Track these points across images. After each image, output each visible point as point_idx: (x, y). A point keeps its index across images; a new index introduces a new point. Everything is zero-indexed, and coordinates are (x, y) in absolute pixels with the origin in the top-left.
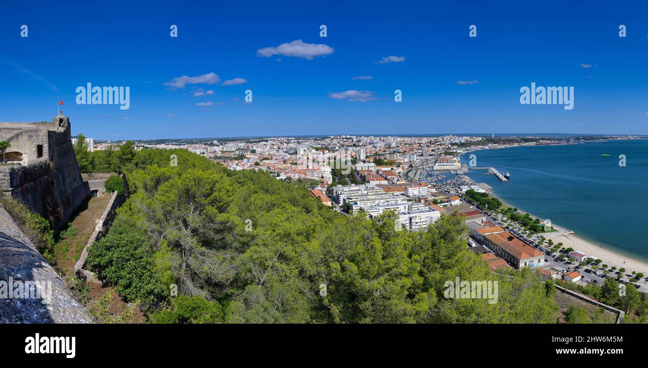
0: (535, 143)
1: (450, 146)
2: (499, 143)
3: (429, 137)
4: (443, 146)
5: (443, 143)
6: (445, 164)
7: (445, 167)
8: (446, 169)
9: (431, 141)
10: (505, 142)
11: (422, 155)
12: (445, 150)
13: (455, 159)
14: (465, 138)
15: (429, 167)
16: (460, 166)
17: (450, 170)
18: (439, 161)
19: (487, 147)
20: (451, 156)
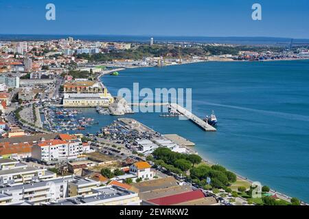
0: (230, 56)
1: (73, 59)
2: (164, 56)
3: (27, 41)
4: (61, 60)
5: (61, 53)
6: (79, 95)
7: (86, 100)
8: (86, 105)
9: (34, 49)
10: (175, 53)
11: (28, 77)
12: (68, 66)
13: (96, 85)
14: (98, 44)
15: (53, 101)
16: (113, 101)
17: (95, 107)
18: (69, 89)
19: (145, 63)
20: (85, 80)
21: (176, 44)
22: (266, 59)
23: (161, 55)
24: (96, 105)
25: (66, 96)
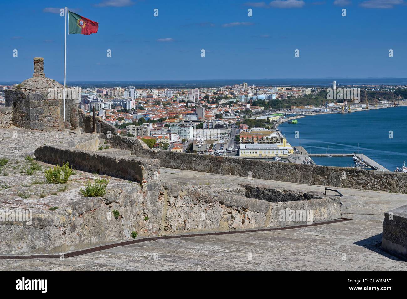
1: (248, 106)
3: (199, 87)
4: (236, 108)
5: (235, 100)
6: (255, 145)
7: (263, 151)
8: (264, 156)
9: (207, 97)
11: (201, 127)
12: (242, 115)
13: (274, 135)
14: (275, 89)
15: (228, 152)
16: (293, 151)
17: (274, 158)
18: (245, 138)
19: (328, 110)
20: (262, 129)
23: (346, 100)
24: (274, 156)
25: (242, 146)
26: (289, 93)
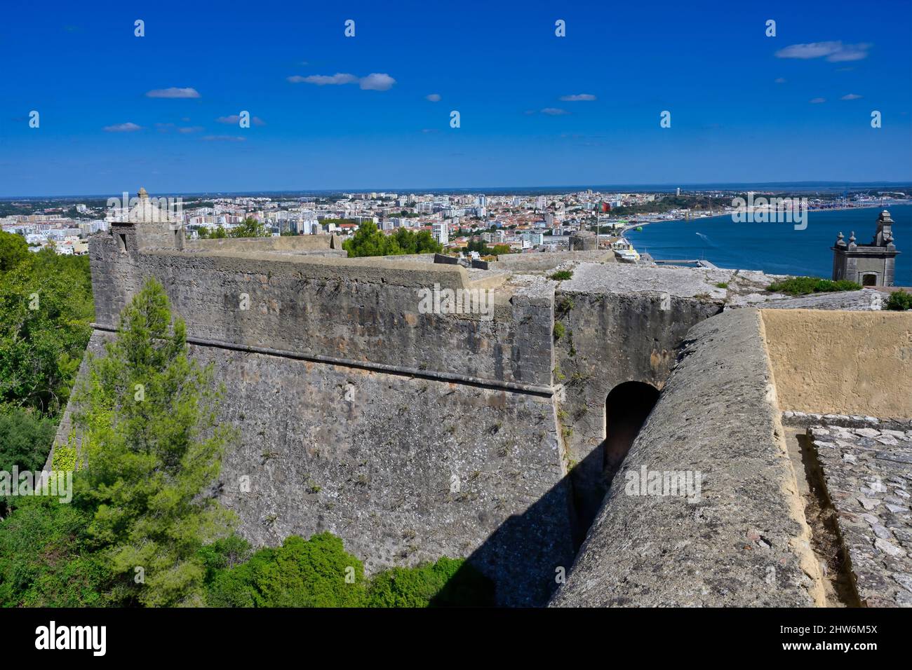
1: (594, 213)
2: (692, 208)
3: (545, 195)
4: (581, 215)
5: (580, 208)
9: (553, 204)
10: (705, 204)
11: (549, 234)
12: (589, 222)
13: (620, 241)
14: (619, 196)
16: (639, 258)
19: (672, 217)
20: (608, 236)
21: (705, 194)
22: (814, 208)
23: (689, 206)
26: (633, 200)
